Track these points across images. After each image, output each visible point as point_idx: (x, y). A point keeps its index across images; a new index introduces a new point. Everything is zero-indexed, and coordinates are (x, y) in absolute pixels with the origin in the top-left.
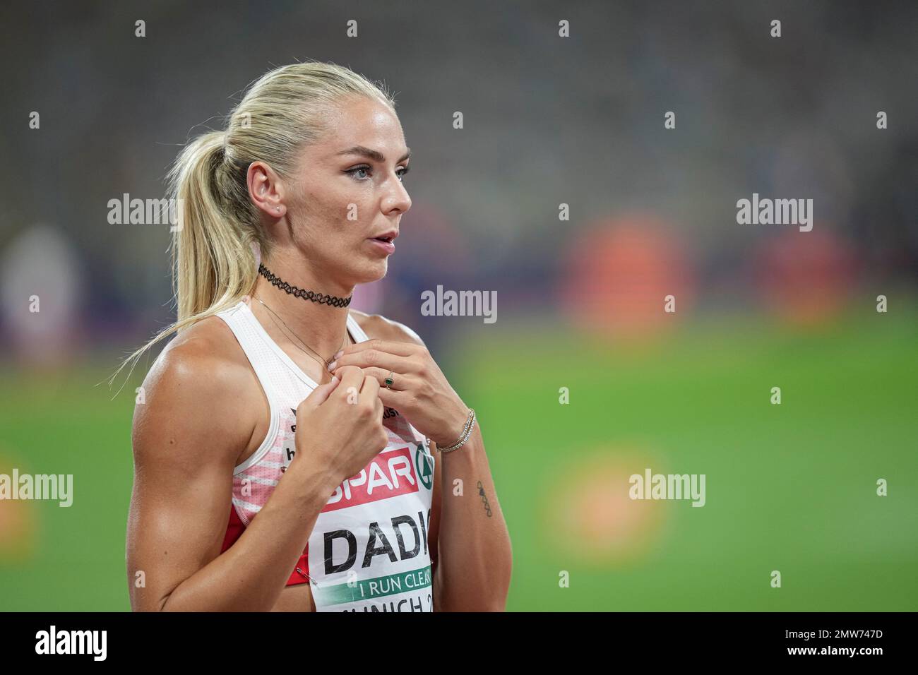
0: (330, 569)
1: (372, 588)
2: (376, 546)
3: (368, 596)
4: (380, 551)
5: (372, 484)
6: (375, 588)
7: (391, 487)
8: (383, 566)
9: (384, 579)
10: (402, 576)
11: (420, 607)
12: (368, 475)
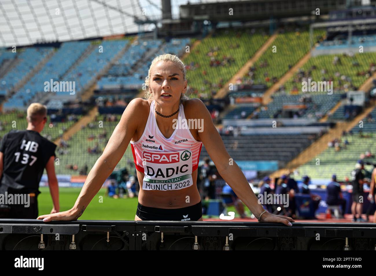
0: (148, 174)
2: (159, 174)
4: (160, 175)
5: (162, 160)
6: (157, 182)
7: (168, 161)
8: (160, 178)
10: (166, 181)
11: (171, 186)
12: (161, 158)
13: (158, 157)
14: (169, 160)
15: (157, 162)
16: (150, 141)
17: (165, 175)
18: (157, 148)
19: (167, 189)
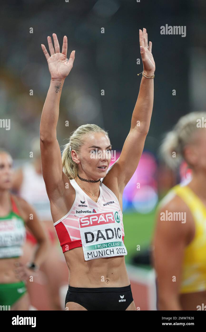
1: (98, 247)
2: (100, 236)
3: (97, 248)
5: (100, 221)
6: (99, 247)
9: (102, 244)
11: (113, 251)
12: (98, 218)
13: (96, 218)
14: (106, 220)
15: (95, 223)
16: (83, 206)
17: (105, 236)
18: (91, 212)
19: (110, 254)
